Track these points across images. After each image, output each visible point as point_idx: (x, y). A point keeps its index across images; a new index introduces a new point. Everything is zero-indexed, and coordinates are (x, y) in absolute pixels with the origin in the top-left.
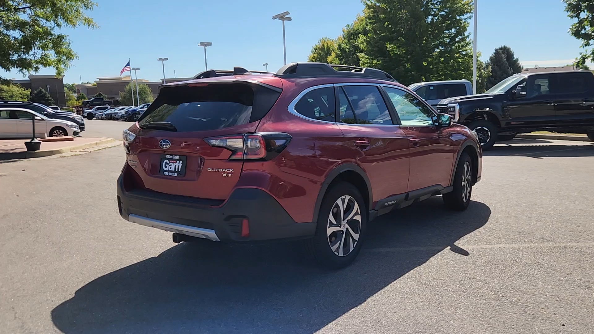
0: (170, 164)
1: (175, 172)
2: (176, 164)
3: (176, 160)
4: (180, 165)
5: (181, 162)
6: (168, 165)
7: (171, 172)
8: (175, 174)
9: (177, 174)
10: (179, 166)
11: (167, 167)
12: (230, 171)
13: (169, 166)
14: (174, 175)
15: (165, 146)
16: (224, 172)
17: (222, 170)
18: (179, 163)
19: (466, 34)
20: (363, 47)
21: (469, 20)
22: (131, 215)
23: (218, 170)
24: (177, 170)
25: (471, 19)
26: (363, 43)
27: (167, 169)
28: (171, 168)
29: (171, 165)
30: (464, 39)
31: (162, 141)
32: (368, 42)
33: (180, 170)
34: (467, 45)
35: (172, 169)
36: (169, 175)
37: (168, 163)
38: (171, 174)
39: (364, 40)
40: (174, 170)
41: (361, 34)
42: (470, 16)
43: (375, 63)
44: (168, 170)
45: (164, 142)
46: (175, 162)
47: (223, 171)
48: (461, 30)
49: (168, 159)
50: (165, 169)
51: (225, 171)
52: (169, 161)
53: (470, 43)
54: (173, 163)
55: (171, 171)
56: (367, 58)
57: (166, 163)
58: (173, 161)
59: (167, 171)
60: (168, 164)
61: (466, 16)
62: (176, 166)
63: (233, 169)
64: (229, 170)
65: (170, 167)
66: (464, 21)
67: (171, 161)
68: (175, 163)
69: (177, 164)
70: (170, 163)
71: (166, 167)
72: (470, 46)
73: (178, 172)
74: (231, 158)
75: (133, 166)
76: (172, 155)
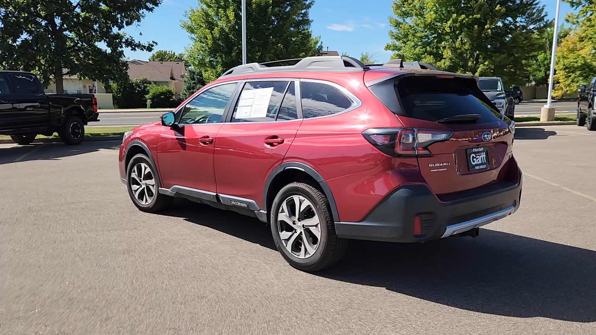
0: (477, 158)
3: (481, 152)
4: (485, 156)
5: (484, 153)
10: (484, 157)
13: (477, 159)
18: (483, 155)
22: (448, 228)
24: (483, 162)
27: (475, 163)
28: (478, 161)
29: (478, 158)
33: (485, 162)
37: (475, 156)
38: (481, 167)
40: (481, 162)
46: (480, 154)
49: (473, 153)
52: (475, 155)
54: (479, 156)
55: (479, 164)
57: (473, 157)
58: (478, 154)
60: (476, 158)
62: (482, 158)
65: (478, 160)
67: (477, 154)
69: (482, 156)
70: (476, 156)
71: (474, 161)
75: (439, 170)
76: (478, 148)
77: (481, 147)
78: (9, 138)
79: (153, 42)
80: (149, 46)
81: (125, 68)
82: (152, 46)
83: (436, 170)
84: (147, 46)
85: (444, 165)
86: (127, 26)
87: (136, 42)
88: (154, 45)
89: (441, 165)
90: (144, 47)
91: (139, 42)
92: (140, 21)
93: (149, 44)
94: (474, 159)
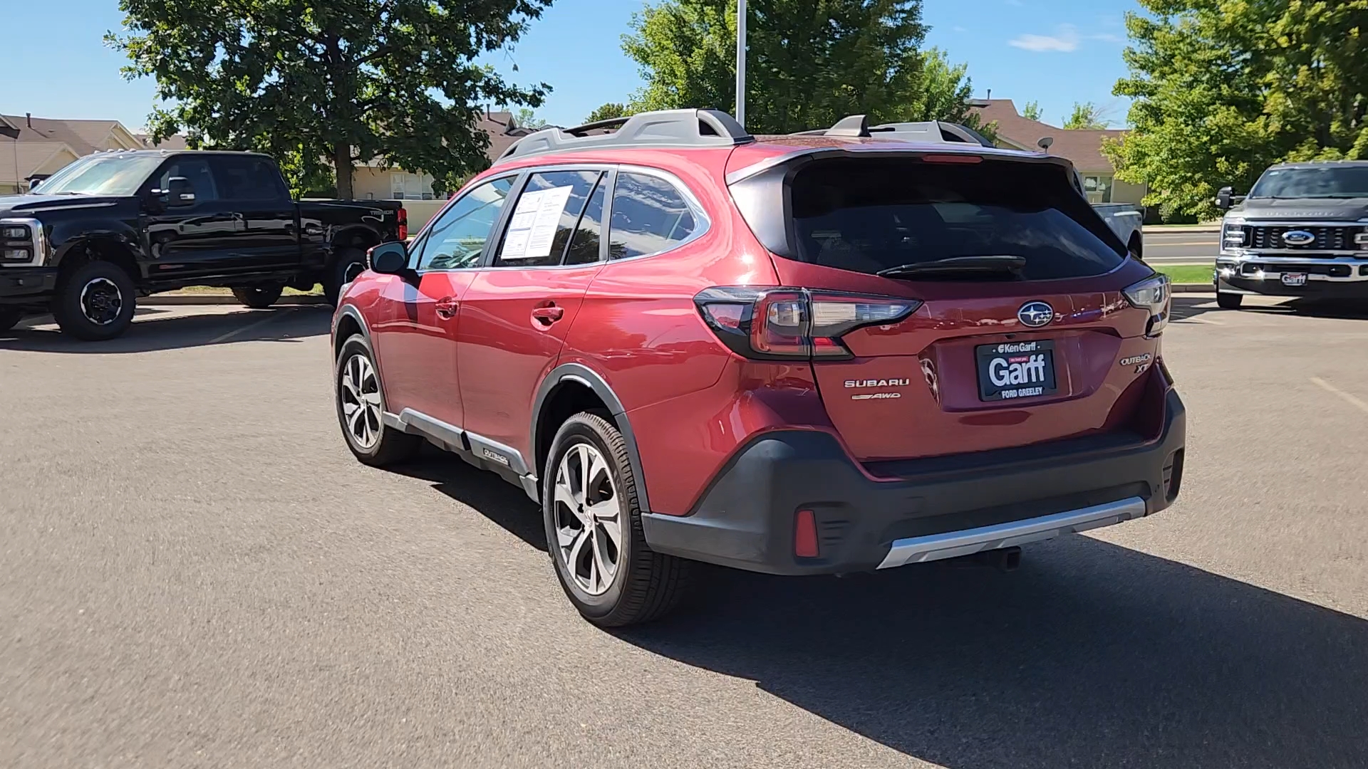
0: (1011, 368)
2: (1028, 365)
3: (1028, 354)
4: (1041, 364)
5: (1041, 357)
6: (1007, 371)
7: (1019, 387)
8: (1036, 388)
9: (1041, 389)
10: (1037, 369)
11: (1003, 376)
13: (1010, 372)
14: (1034, 394)
15: (1037, 320)
18: (1036, 361)
22: (895, 545)
24: (1034, 379)
27: (1006, 381)
28: (1016, 378)
29: (1016, 370)
31: (1030, 306)
33: (1042, 379)
35: (1020, 380)
36: (1021, 395)
37: (1005, 364)
38: (1023, 392)
40: (1026, 381)
44: (1008, 383)
46: (1025, 359)
49: (1001, 356)
50: (999, 383)
52: (1007, 361)
54: (1020, 363)
55: (1019, 383)
57: (999, 367)
58: (1019, 360)
59: (1006, 387)
60: (1007, 368)
62: (1029, 369)
65: (1013, 374)
67: (1012, 360)
68: (1026, 362)
69: (1032, 365)
70: (1010, 365)
71: (1000, 378)
75: (875, 396)
76: (1018, 343)
77: (1029, 342)
78: (228, 292)
79: (544, 85)
80: (534, 95)
81: (481, 143)
82: (541, 93)
83: (869, 396)
84: (531, 93)
85: (890, 383)
86: (488, 50)
87: (508, 87)
88: (545, 92)
89: (880, 384)
90: (524, 96)
91: (515, 85)
92: (517, 40)
93: (535, 91)
94: (1002, 373)
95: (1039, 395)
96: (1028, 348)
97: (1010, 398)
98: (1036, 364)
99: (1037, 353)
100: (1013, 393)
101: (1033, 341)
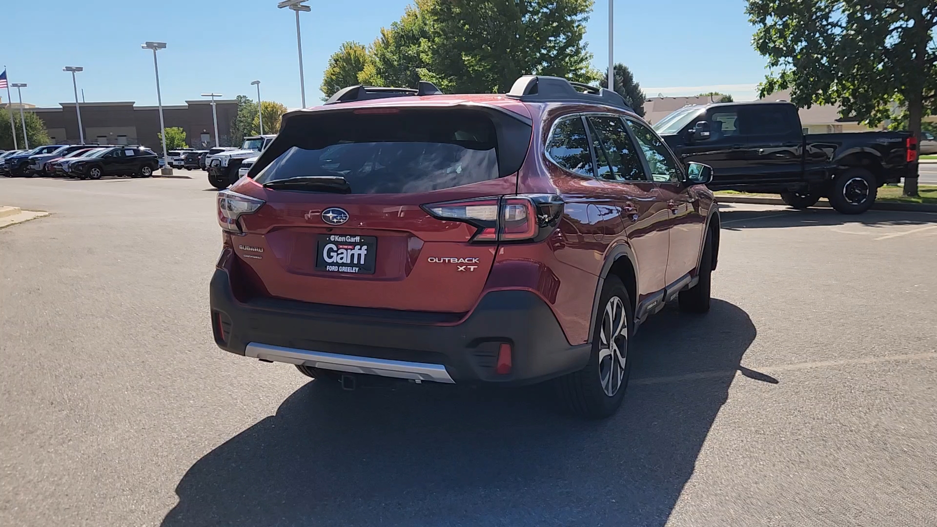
0: (339, 252)
1: (352, 265)
2: (353, 252)
3: (354, 244)
4: (363, 252)
5: (365, 247)
6: (336, 253)
7: (343, 264)
8: (354, 268)
9: (357, 269)
10: (359, 255)
11: (333, 256)
12: (474, 262)
13: (338, 254)
14: (351, 271)
15: (335, 220)
16: (462, 264)
17: (458, 261)
18: (360, 249)
19: (581, 43)
20: (426, 58)
21: (584, 22)
22: (250, 345)
23: (449, 261)
24: (355, 262)
25: (587, 20)
26: (427, 52)
27: (334, 260)
28: (342, 258)
29: (342, 253)
30: (577, 52)
31: (330, 210)
32: (435, 52)
33: (362, 262)
34: (582, 60)
35: (344, 261)
36: (340, 271)
37: (335, 249)
38: (344, 269)
39: (429, 47)
40: (349, 262)
41: (423, 38)
42: (586, 17)
43: (446, 85)
44: (335, 261)
45: (333, 213)
46: (351, 247)
47: (460, 261)
48: (574, 39)
49: (334, 243)
50: (329, 261)
51: (463, 261)
52: (337, 247)
53: (587, 58)
54: (347, 249)
56: (432, 77)
57: (330, 250)
58: (346, 247)
59: (332, 264)
60: (336, 251)
61: (579, 17)
62: (353, 255)
63: (477, 259)
64: (472, 260)
65: (340, 256)
66: (577, 24)
67: (341, 247)
68: (351, 249)
69: (356, 251)
70: (338, 249)
71: (330, 257)
72: (587, 62)
73: (358, 265)
74: (475, 239)
75: (252, 257)
76: (345, 236)
77: (355, 236)
83: (249, 256)
89: (251, 249)
94: (332, 254)
95: (356, 273)
96: (353, 240)
97: (332, 271)
98: (360, 252)
99: (361, 244)
100: (334, 268)
101: (358, 236)
